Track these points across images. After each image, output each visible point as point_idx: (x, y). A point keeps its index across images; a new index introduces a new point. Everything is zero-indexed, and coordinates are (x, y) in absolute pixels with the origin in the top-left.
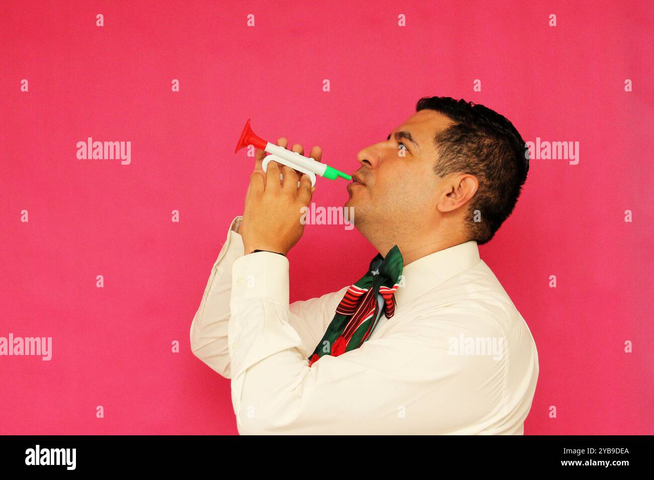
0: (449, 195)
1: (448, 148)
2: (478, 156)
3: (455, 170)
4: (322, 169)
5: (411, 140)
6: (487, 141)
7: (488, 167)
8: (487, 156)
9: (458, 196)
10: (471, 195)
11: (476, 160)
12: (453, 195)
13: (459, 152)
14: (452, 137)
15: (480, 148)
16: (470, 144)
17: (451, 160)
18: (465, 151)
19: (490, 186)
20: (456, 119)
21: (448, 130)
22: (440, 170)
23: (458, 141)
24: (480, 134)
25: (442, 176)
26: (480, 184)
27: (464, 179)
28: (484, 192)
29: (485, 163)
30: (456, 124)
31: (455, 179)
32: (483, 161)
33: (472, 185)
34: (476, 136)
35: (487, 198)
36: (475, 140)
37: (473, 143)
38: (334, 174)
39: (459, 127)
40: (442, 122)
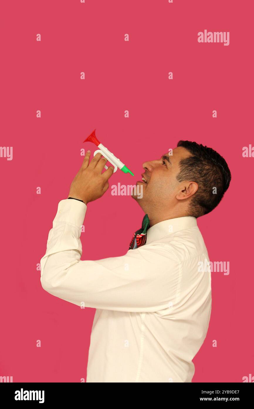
0: (183, 191)
1: (186, 167)
2: (200, 174)
3: (187, 179)
4: (121, 165)
5: (168, 161)
6: (207, 167)
7: (205, 180)
8: (205, 175)
9: (188, 192)
10: (193, 193)
11: (199, 176)
12: (185, 192)
13: (190, 170)
14: (189, 162)
15: (202, 170)
16: (197, 167)
17: (186, 174)
18: (194, 170)
19: (205, 190)
20: (194, 154)
21: (187, 159)
22: (180, 178)
23: (191, 165)
24: (204, 163)
25: (180, 182)
26: (199, 188)
27: (191, 184)
28: (201, 192)
29: (204, 178)
30: (192, 156)
31: (187, 184)
32: (202, 177)
33: (195, 187)
34: (202, 164)
35: (202, 196)
36: (200, 165)
37: (199, 167)
38: (126, 170)
39: (194, 158)
40: (186, 154)
